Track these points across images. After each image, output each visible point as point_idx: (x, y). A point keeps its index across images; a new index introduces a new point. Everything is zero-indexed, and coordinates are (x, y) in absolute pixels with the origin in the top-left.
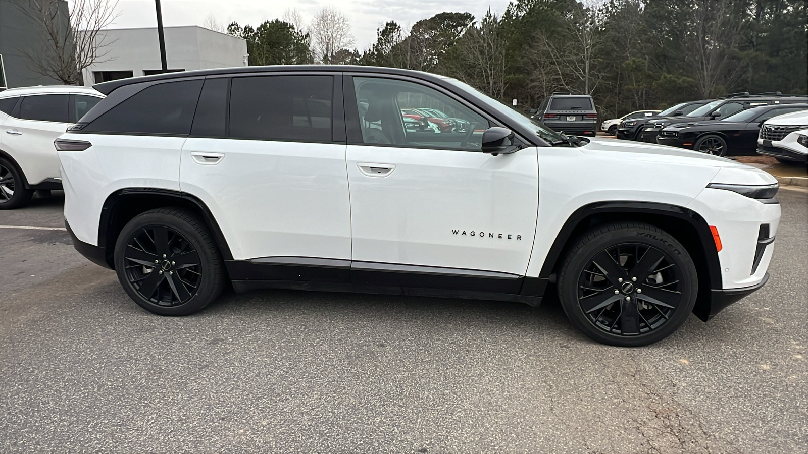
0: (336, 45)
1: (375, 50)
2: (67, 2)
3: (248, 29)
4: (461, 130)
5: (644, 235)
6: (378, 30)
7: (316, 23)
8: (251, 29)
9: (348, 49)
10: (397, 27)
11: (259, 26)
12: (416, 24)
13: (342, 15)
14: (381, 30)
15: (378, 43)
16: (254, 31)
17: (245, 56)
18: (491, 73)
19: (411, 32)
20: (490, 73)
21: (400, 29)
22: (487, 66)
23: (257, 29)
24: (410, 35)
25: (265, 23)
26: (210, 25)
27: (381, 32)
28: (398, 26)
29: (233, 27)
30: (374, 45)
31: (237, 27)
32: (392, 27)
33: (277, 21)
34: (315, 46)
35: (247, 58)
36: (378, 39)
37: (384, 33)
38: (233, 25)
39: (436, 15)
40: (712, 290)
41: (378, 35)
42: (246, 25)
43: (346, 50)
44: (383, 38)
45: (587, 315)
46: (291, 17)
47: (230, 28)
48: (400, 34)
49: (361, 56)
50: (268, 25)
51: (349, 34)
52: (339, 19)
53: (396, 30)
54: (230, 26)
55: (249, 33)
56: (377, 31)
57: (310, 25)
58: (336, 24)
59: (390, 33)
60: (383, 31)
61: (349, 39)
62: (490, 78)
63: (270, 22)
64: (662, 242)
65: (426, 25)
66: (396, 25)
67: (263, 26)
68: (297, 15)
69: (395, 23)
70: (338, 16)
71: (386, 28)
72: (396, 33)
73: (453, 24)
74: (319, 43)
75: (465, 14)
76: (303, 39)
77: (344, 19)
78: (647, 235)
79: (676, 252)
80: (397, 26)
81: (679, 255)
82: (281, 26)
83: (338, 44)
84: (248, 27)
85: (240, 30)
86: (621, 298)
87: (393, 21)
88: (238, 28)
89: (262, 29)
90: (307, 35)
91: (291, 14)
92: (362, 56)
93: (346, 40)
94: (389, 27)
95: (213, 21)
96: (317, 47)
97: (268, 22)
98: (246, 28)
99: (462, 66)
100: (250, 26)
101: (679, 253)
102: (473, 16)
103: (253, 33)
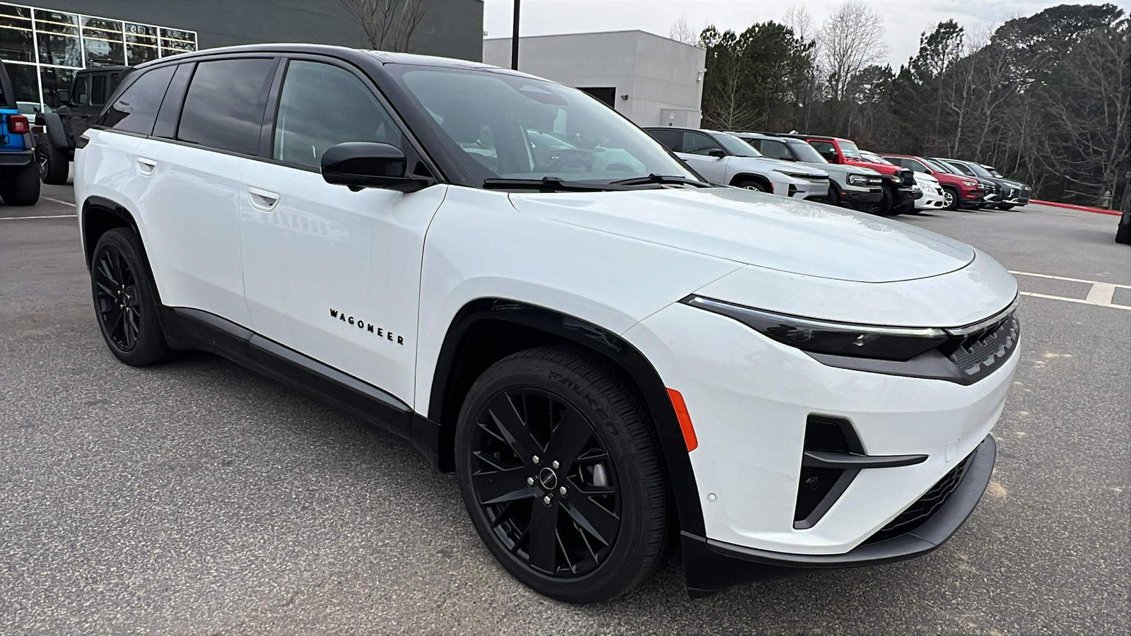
0: (856, 57)
1: (911, 67)
2: (483, 2)
3: (728, 36)
4: (1010, 199)
5: (560, 378)
6: (923, 35)
7: (831, 26)
8: (733, 35)
9: (874, 64)
10: (957, 30)
11: (744, 31)
12: (1003, 24)
13: (873, 13)
14: (928, 35)
15: (919, 54)
16: (736, 38)
17: (701, 71)
18: (1123, 111)
19: (993, 39)
20: (1120, 109)
21: (961, 34)
22: (1117, 97)
23: (741, 36)
24: (989, 43)
25: (754, 27)
26: (679, 30)
27: (926, 38)
28: (960, 27)
29: (708, 33)
30: (911, 58)
31: (713, 33)
32: (949, 29)
33: (771, 24)
34: (823, 61)
35: (703, 74)
36: (921, 48)
37: (933, 39)
38: (708, 30)
39: (1046, 10)
40: (683, 533)
41: (922, 42)
42: (726, 29)
43: (877, 67)
44: (929, 48)
45: (484, 507)
46: (795, 18)
47: (704, 35)
48: (961, 41)
49: (894, 76)
50: (757, 29)
51: (879, 42)
52: (867, 20)
53: (954, 35)
54: (704, 32)
55: (728, 41)
56: (921, 37)
57: (820, 29)
58: (861, 27)
59: (943, 39)
60: (932, 36)
61: (878, 49)
62: (1119, 117)
63: (761, 25)
64: (587, 401)
65: (1021, 28)
66: (955, 26)
67: (751, 31)
68: (804, 15)
69: (954, 22)
70: (867, 15)
71: (938, 32)
72: (954, 39)
73: (1077, 24)
74: (829, 56)
75: (1103, 6)
76: (805, 50)
77: (876, 20)
78: (563, 381)
79: (611, 429)
80: (957, 28)
81: (615, 437)
82: (774, 30)
83: (860, 57)
84: (729, 33)
85: (717, 37)
86: (536, 494)
87: (951, 21)
88: (715, 35)
89: (748, 35)
90: (813, 44)
91: (796, 13)
92: (897, 76)
93: (871, 52)
94: (942, 30)
95: (684, 25)
96: (826, 61)
97: (757, 26)
98: (725, 35)
99: (1065, 95)
100: (732, 31)
101: (616, 433)
102: (1121, 10)
103: (735, 41)
